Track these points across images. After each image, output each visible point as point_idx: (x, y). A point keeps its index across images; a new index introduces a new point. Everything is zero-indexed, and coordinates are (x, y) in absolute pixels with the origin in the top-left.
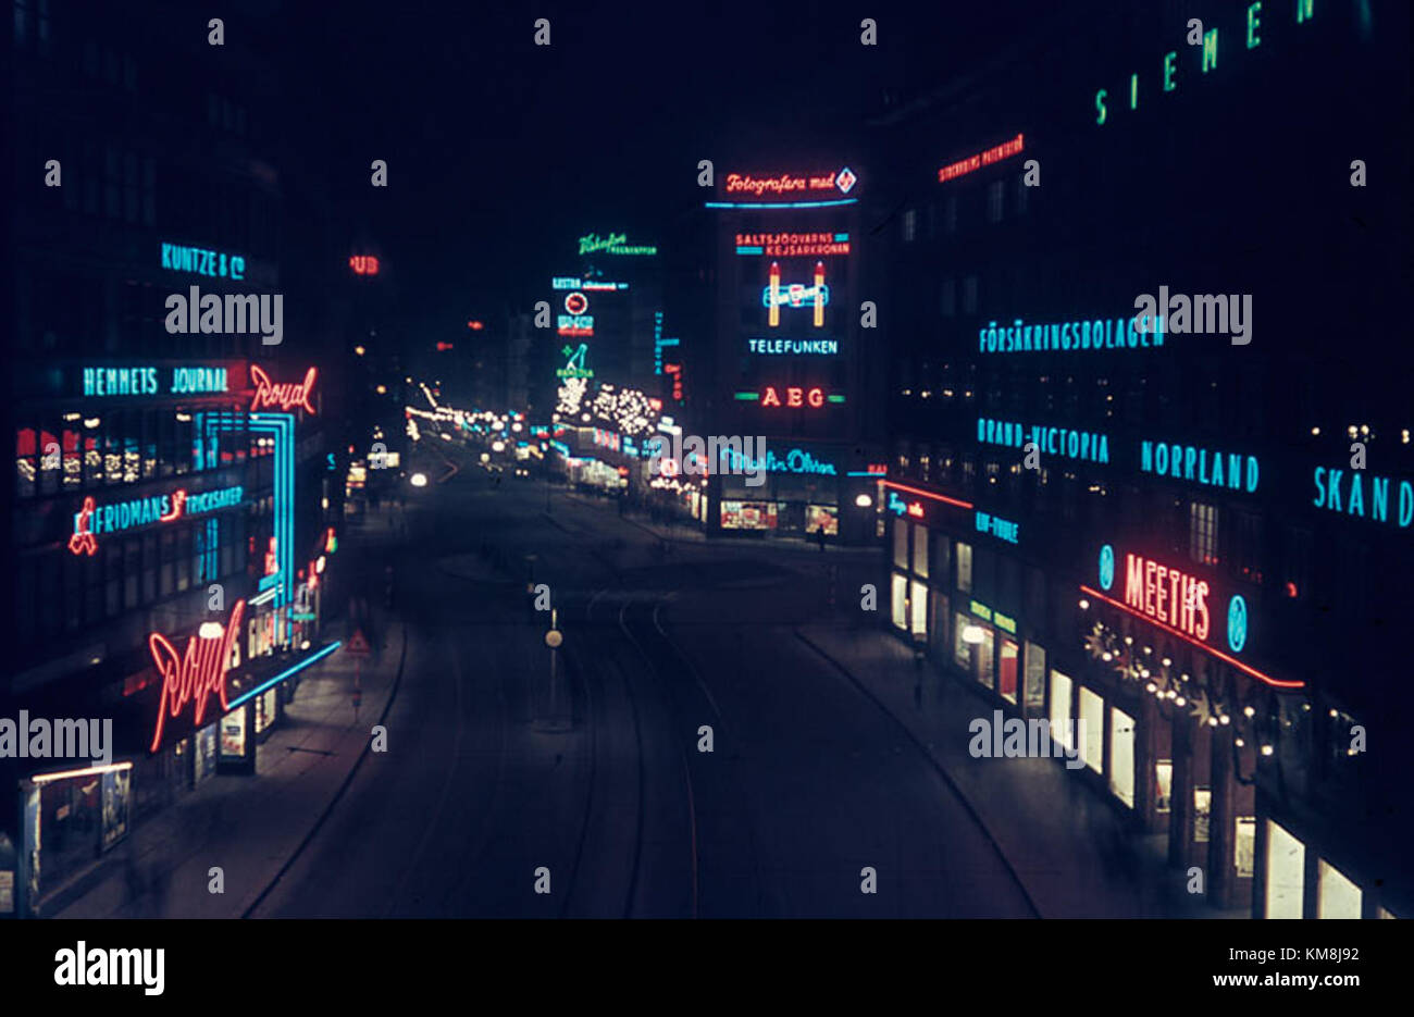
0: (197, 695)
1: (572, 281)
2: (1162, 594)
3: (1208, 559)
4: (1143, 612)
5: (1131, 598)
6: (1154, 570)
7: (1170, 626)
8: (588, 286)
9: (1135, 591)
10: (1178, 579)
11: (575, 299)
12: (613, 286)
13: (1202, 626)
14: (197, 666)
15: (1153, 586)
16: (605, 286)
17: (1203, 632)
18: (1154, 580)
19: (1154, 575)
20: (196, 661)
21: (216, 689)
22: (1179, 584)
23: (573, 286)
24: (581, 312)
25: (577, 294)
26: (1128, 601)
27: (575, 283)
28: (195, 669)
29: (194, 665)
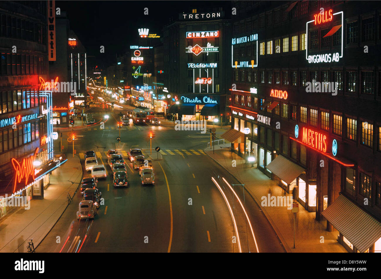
0: (26, 176)
1: (136, 46)
2: (313, 139)
3: (326, 128)
4: (308, 144)
5: (304, 141)
6: (311, 132)
7: (315, 148)
8: (141, 48)
9: (305, 138)
10: (317, 135)
11: (137, 52)
12: (148, 48)
13: (324, 149)
14: (26, 168)
15: (310, 137)
16: (146, 48)
17: (325, 150)
18: (310, 135)
19: (310, 133)
20: (25, 166)
21: (31, 175)
22: (318, 136)
23: (136, 48)
24: (139, 56)
25: (137, 50)
26: (303, 141)
27: (137, 47)
28: (25, 169)
29: (25, 167)
